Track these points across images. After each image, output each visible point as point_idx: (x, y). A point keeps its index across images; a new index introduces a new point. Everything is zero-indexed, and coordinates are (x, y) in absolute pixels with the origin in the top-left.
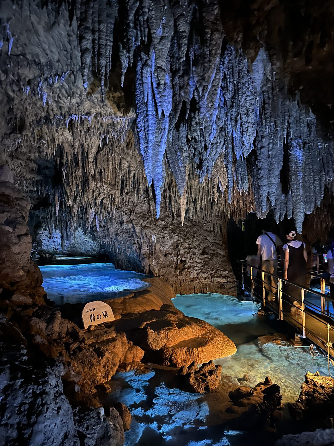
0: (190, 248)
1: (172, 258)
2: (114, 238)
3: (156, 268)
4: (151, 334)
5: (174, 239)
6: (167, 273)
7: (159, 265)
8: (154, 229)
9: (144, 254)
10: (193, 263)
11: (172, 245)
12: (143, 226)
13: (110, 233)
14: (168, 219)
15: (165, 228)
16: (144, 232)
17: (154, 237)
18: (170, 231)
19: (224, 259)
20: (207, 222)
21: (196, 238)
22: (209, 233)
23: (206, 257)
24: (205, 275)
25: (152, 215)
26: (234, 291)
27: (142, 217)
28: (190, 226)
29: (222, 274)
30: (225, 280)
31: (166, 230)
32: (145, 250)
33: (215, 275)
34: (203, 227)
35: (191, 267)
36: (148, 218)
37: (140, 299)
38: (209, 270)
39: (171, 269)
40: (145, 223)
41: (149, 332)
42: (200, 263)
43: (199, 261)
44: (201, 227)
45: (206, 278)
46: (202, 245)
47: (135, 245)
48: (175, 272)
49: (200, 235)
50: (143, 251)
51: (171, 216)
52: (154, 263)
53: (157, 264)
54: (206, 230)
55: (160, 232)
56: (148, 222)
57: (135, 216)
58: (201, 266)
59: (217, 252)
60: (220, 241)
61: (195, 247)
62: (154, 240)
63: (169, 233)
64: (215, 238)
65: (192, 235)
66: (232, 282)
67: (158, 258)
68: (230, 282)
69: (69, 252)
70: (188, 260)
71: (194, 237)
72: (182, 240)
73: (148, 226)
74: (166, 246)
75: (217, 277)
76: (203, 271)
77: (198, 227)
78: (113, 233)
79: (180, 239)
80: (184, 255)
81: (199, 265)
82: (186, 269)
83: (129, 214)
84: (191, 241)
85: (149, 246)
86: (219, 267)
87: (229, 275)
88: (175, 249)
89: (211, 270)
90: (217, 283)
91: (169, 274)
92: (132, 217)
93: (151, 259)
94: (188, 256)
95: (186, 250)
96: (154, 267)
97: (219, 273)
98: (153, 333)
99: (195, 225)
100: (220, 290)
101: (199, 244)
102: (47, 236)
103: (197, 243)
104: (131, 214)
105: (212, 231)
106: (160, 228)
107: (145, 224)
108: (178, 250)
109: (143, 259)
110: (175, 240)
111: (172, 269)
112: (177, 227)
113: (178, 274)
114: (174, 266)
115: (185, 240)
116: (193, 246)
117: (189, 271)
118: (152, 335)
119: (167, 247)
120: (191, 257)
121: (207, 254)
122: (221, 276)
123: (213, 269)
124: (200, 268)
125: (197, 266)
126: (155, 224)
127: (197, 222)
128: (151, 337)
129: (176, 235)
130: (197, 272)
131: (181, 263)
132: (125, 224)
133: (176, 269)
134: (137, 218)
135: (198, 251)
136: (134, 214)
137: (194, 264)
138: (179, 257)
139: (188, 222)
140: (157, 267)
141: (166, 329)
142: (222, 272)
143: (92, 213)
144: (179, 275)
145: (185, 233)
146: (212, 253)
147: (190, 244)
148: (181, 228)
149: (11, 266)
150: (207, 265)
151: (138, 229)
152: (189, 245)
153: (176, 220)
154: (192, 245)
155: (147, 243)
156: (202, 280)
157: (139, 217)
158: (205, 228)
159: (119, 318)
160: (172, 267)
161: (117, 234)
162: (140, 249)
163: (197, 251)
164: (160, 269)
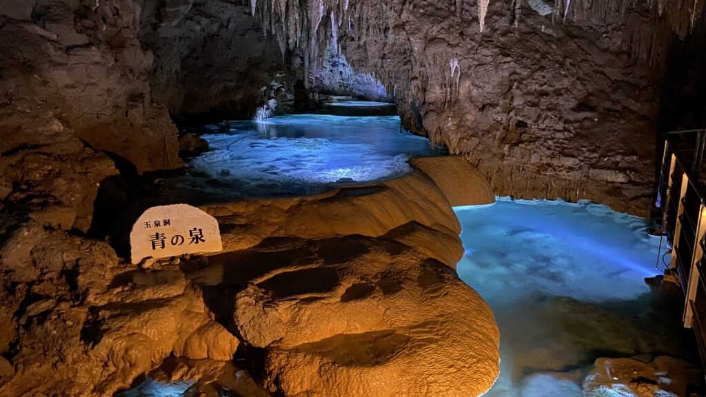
0: (544, 94)
1: (496, 115)
2: (379, 65)
3: (453, 136)
4: (244, 306)
5: (502, 70)
6: (478, 149)
7: (461, 129)
8: (457, 45)
9: (430, 103)
10: (544, 130)
11: (501, 84)
12: (429, 37)
13: (369, 54)
14: (496, 21)
15: (487, 42)
16: (432, 50)
17: (456, 63)
18: (496, 50)
19: (640, 123)
20: (614, 29)
21: (568, 70)
22: (613, 58)
23: (586, 118)
24: (569, 162)
25: (458, 10)
26: (642, 206)
27: (431, 15)
28: (559, 40)
29: (619, 162)
30: (621, 178)
31: (487, 47)
32: (435, 93)
33: (598, 162)
34: (598, 43)
35: (538, 138)
36: (445, 18)
37: (337, 208)
38: (584, 149)
39: (491, 140)
40: (435, 29)
41: (240, 301)
42: (565, 130)
43: (560, 126)
44: (591, 42)
45: (571, 169)
46: (580, 87)
47: (414, 82)
48: (499, 147)
49: (583, 60)
50: (430, 96)
51: (509, 13)
52: (450, 124)
53: (459, 126)
54: (605, 51)
55: (473, 52)
56: (442, 28)
57: (412, 12)
58: (566, 139)
59: (625, 108)
60: (642, 77)
61: (558, 93)
62: (456, 71)
63: (495, 56)
64: (628, 71)
65: (557, 62)
66: (643, 184)
67: (460, 114)
68: (635, 184)
69: (362, 93)
70: (529, 122)
71: (562, 65)
72: (525, 73)
73: (442, 36)
74: (487, 85)
75: (602, 168)
76: (566, 151)
77: (583, 41)
78: (377, 54)
79: (518, 71)
80: (523, 109)
81: (559, 135)
82: (522, 142)
83: (400, 7)
84: (549, 75)
85: (443, 85)
86: (614, 145)
87: (639, 166)
88: (505, 95)
89: (588, 151)
90: (604, 183)
91: (482, 151)
92: (404, 16)
93: (444, 115)
94: (533, 112)
95: (529, 98)
96: (450, 133)
97: (612, 159)
98: (250, 305)
99: (573, 37)
100: (609, 198)
101: (573, 84)
102: (330, 62)
103: (566, 82)
104: (404, 7)
105: (624, 52)
106: (473, 43)
107: (434, 33)
108: (510, 97)
109: (427, 113)
110: (506, 74)
111: (494, 140)
112: (519, 41)
113: (507, 153)
114: (498, 133)
115: (533, 72)
116: (551, 89)
117: (528, 147)
118: (245, 309)
119: (488, 88)
120: (539, 116)
121: (592, 109)
122: (616, 167)
123: (599, 147)
124: (562, 143)
125: (552, 139)
126: (462, 34)
127: (585, 29)
128: (244, 313)
129: (509, 59)
130: (551, 152)
131: (516, 129)
132: (391, 31)
133: (503, 141)
134: (418, 18)
135: (566, 103)
136: (411, 8)
137: (545, 133)
138: (512, 114)
139: (553, 29)
140: (457, 133)
141: (302, 300)
142: (618, 158)
143: (318, 6)
144: (509, 156)
145: (538, 56)
146: (609, 110)
147: (545, 84)
148: (528, 44)
149: (28, 111)
150: (583, 137)
151: (417, 45)
152: (541, 85)
153: (521, 21)
154: (551, 86)
155: (441, 79)
156: (560, 171)
157: (423, 14)
158: (606, 43)
159: (246, 248)
160: (494, 136)
161: (383, 57)
162: (424, 90)
163: (561, 102)
164: (463, 138)
